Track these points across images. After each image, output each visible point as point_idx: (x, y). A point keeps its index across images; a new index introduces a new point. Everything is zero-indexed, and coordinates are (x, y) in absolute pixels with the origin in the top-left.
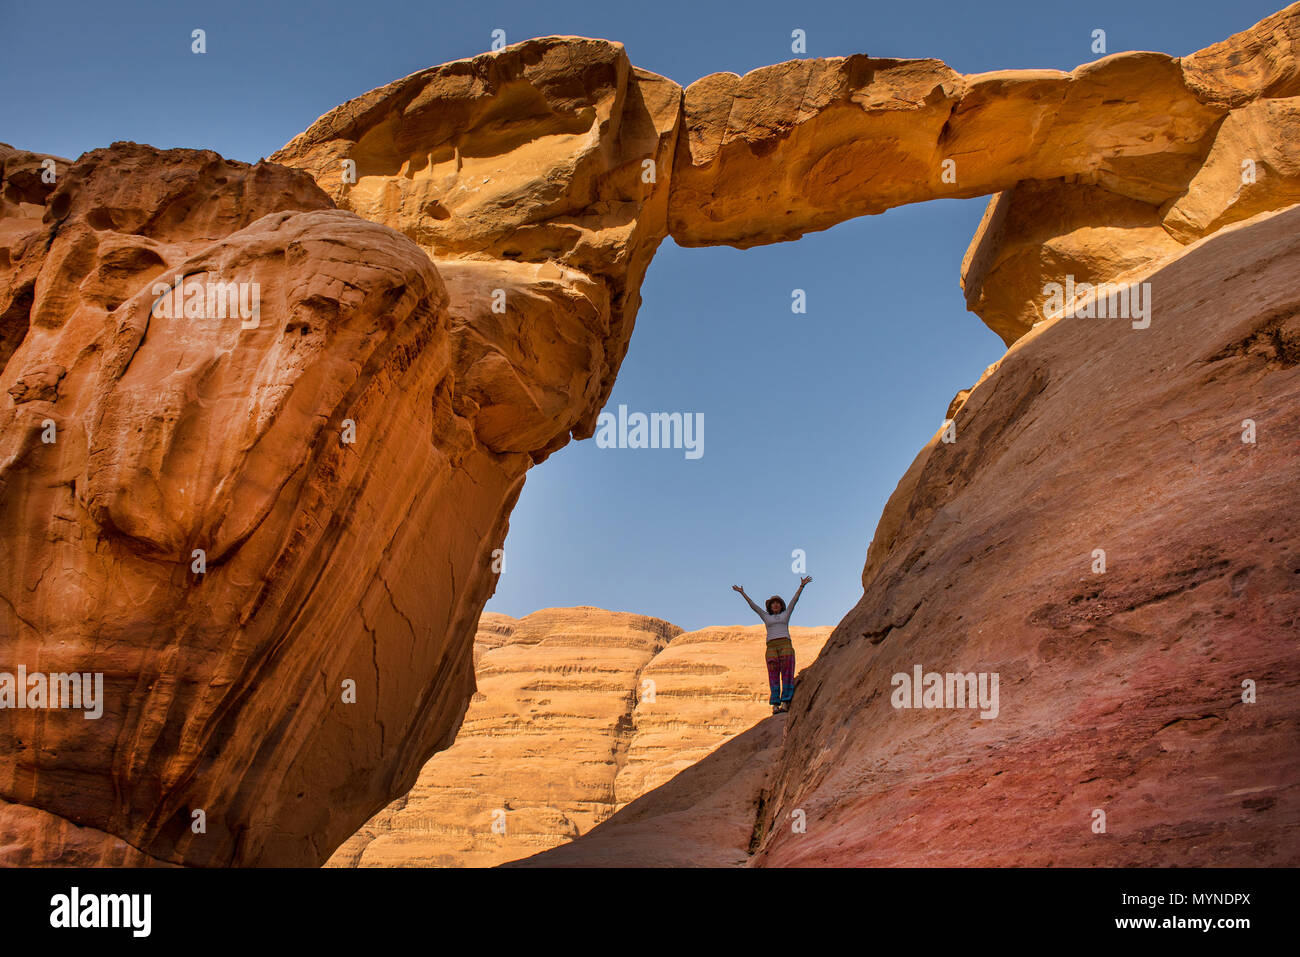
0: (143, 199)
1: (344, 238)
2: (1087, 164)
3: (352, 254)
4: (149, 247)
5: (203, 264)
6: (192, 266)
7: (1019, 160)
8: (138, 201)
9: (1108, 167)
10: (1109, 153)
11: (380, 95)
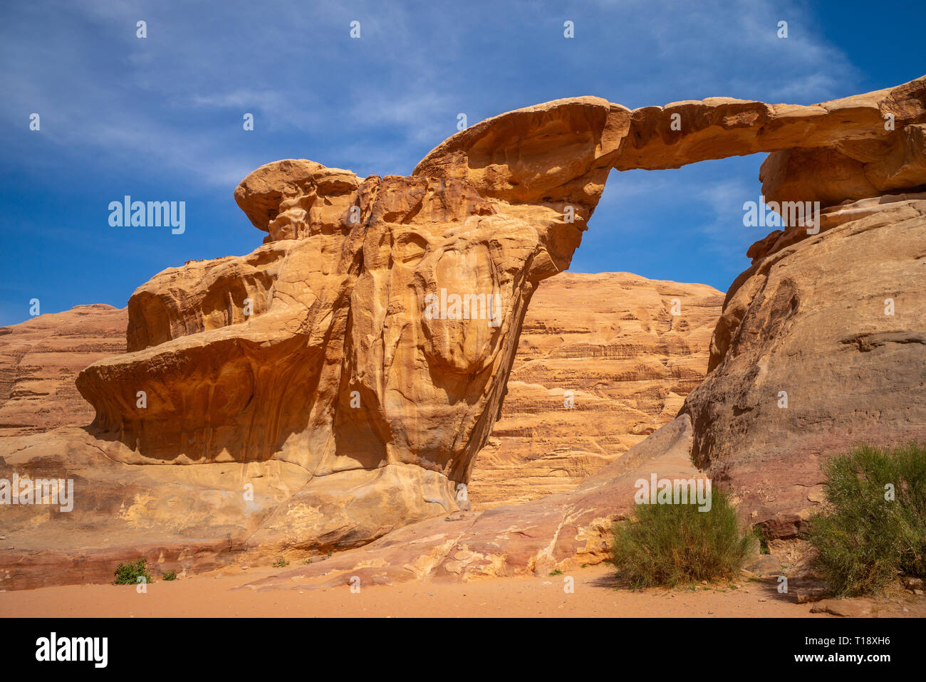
0: (404, 205)
1: (513, 236)
2: (831, 143)
3: (519, 244)
4: (415, 231)
5: (451, 247)
6: (446, 248)
7: (798, 142)
8: (402, 207)
9: (841, 144)
10: (843, 139)
11: (485, 126)
